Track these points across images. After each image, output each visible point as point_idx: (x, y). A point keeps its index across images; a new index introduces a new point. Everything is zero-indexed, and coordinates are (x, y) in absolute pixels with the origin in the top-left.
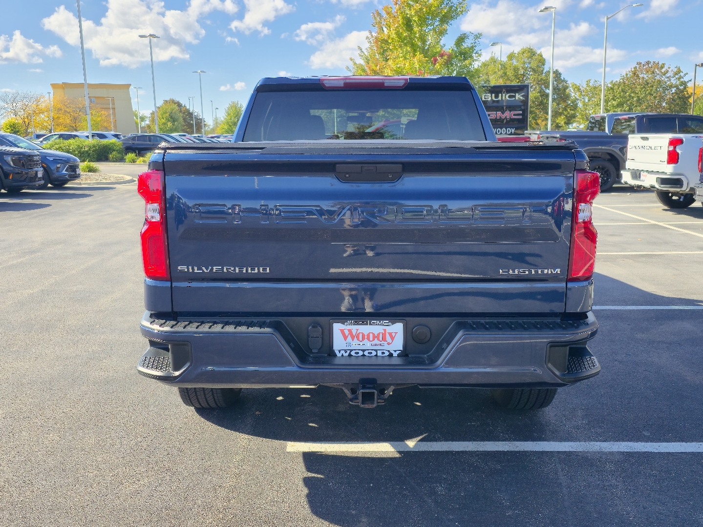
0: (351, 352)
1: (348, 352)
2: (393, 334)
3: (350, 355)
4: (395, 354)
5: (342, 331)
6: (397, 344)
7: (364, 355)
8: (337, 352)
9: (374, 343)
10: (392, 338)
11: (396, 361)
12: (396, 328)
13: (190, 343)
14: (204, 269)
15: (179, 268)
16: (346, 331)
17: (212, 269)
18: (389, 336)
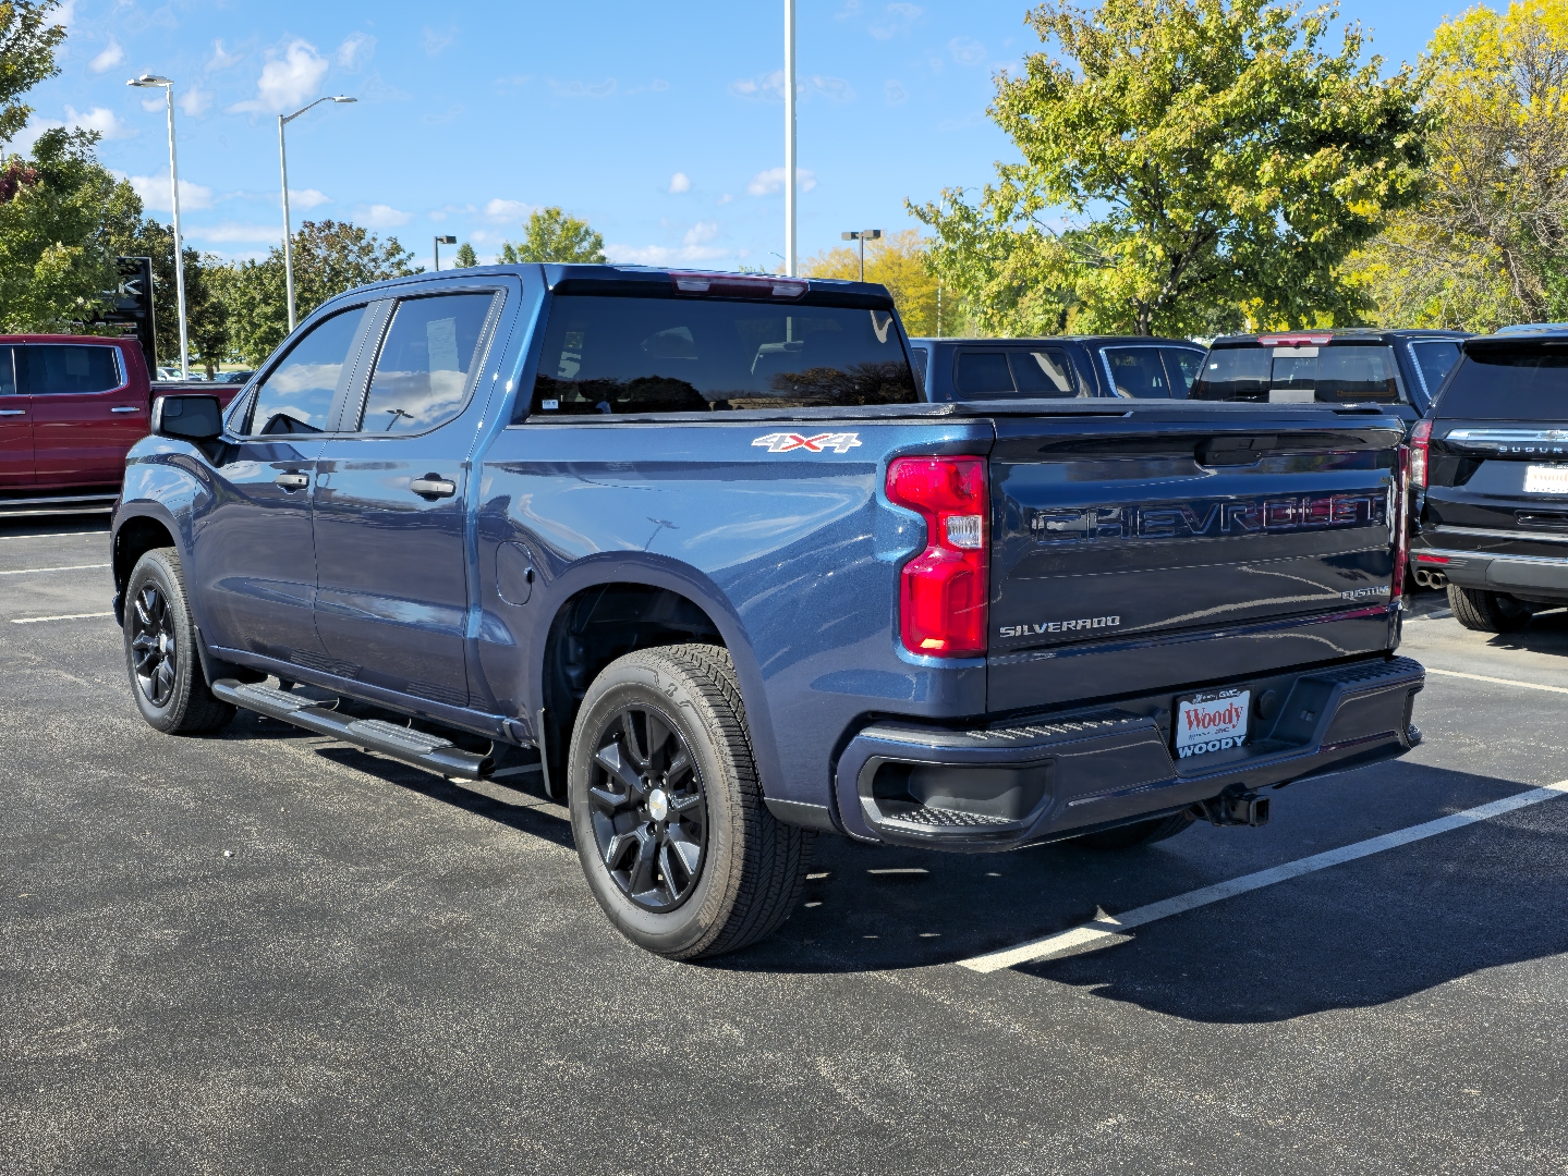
0: (1194, 748)
1: (1192, 748)
2: (1239, 710)
3: (1194, 755)
4: (1240, 743)
5: (1188, 713)
6: (1240, 728)
7: (1207, 751)
8: (1181, 751)
9: (1219, 728)
10: (1238, 717)
11: (1240, 753)
12: (1242, 700)
13: (1056, 759)
14: (1037, 627)
15: (1003, 630)
16: (1192, 714)
17: (1048, 627)
18: (1234, 714)
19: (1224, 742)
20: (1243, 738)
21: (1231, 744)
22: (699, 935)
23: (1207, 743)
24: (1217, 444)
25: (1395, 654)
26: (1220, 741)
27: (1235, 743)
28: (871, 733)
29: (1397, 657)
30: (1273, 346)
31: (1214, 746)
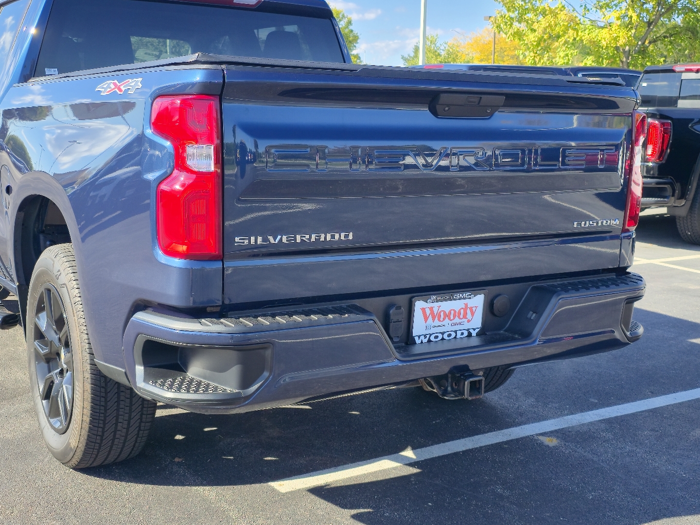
0: (430, 336)
1: (428, 336)
2: (474, 309)
3: (429, 341)
4: (474, 333)
5: (423, 310)
6: (476, 322)
7: (443, 339)
8: (416, 339)
9: (454, 321)
10: (473, 314)
11: (475, 341)
12: (478, 301)
13: (273, 344)
14: (271, 238)
15: (237, 239)
16: (428, 312)
17: (281, 239)
18: (468, 311)
19: (459, 333)
20: (477, 330)
21: (466, 333)
22: (72, 454)
23: (443, 333)
24: (444, 98)
25: (628, 270)
26: (456, 332)
27: (470, 335)
28: (140, 316)
29: (629, 273)
30: (682, 72)
31: (449, 335)
